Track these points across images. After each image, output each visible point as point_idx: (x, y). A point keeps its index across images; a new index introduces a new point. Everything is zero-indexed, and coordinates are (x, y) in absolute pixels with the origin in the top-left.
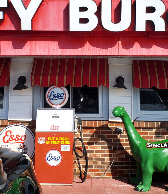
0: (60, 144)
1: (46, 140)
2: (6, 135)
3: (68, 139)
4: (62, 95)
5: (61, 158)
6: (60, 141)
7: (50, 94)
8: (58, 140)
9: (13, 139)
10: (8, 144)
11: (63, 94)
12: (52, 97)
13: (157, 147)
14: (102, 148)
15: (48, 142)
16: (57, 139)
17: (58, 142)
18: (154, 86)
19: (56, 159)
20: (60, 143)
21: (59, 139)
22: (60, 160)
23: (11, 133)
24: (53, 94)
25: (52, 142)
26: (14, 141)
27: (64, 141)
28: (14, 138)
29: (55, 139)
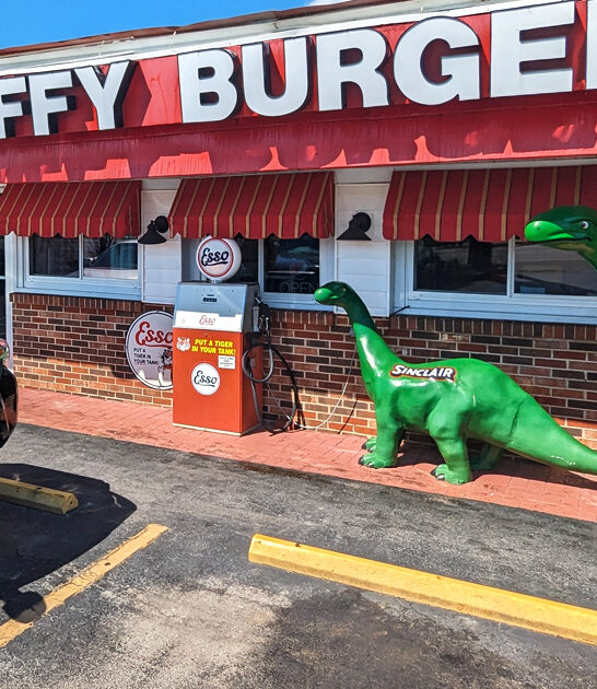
0: (217, 353)
1: (192, 344)
2: (141, 331)
3: (231, 344)
4: (225, 256)
5: (219, 380)
6: (217, 348)
7: (202, 255)
8: (214, 346)
9: (152, 339)
10: (143, 347)
11: (227, 253)
12: (205, 260)
13: (415, 376)
14: (321, 368)
15: (195, 349)
16: (211, 344)
17: (214, 350)
18: (427, 236)
19: (209, 381)
20: (217, 351)
21: (214, 343)
22: (217, 385)
23: (148, 326)
24: (207, 253)
25: (202, 348)
26: (154, 343)
27: (225, 348)
28: (155, 336)
29: (208, 343)
